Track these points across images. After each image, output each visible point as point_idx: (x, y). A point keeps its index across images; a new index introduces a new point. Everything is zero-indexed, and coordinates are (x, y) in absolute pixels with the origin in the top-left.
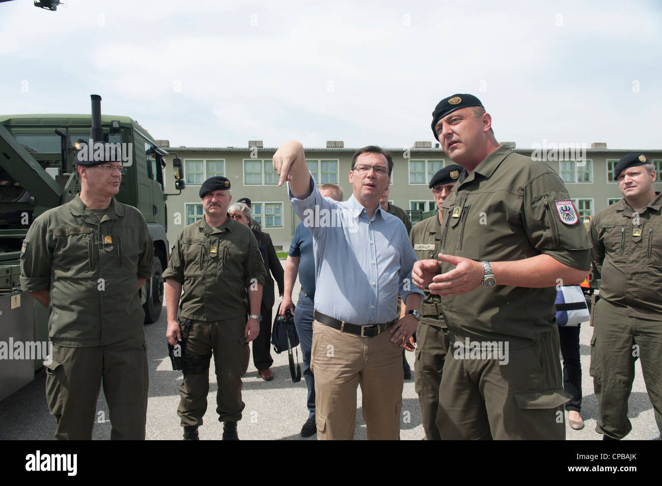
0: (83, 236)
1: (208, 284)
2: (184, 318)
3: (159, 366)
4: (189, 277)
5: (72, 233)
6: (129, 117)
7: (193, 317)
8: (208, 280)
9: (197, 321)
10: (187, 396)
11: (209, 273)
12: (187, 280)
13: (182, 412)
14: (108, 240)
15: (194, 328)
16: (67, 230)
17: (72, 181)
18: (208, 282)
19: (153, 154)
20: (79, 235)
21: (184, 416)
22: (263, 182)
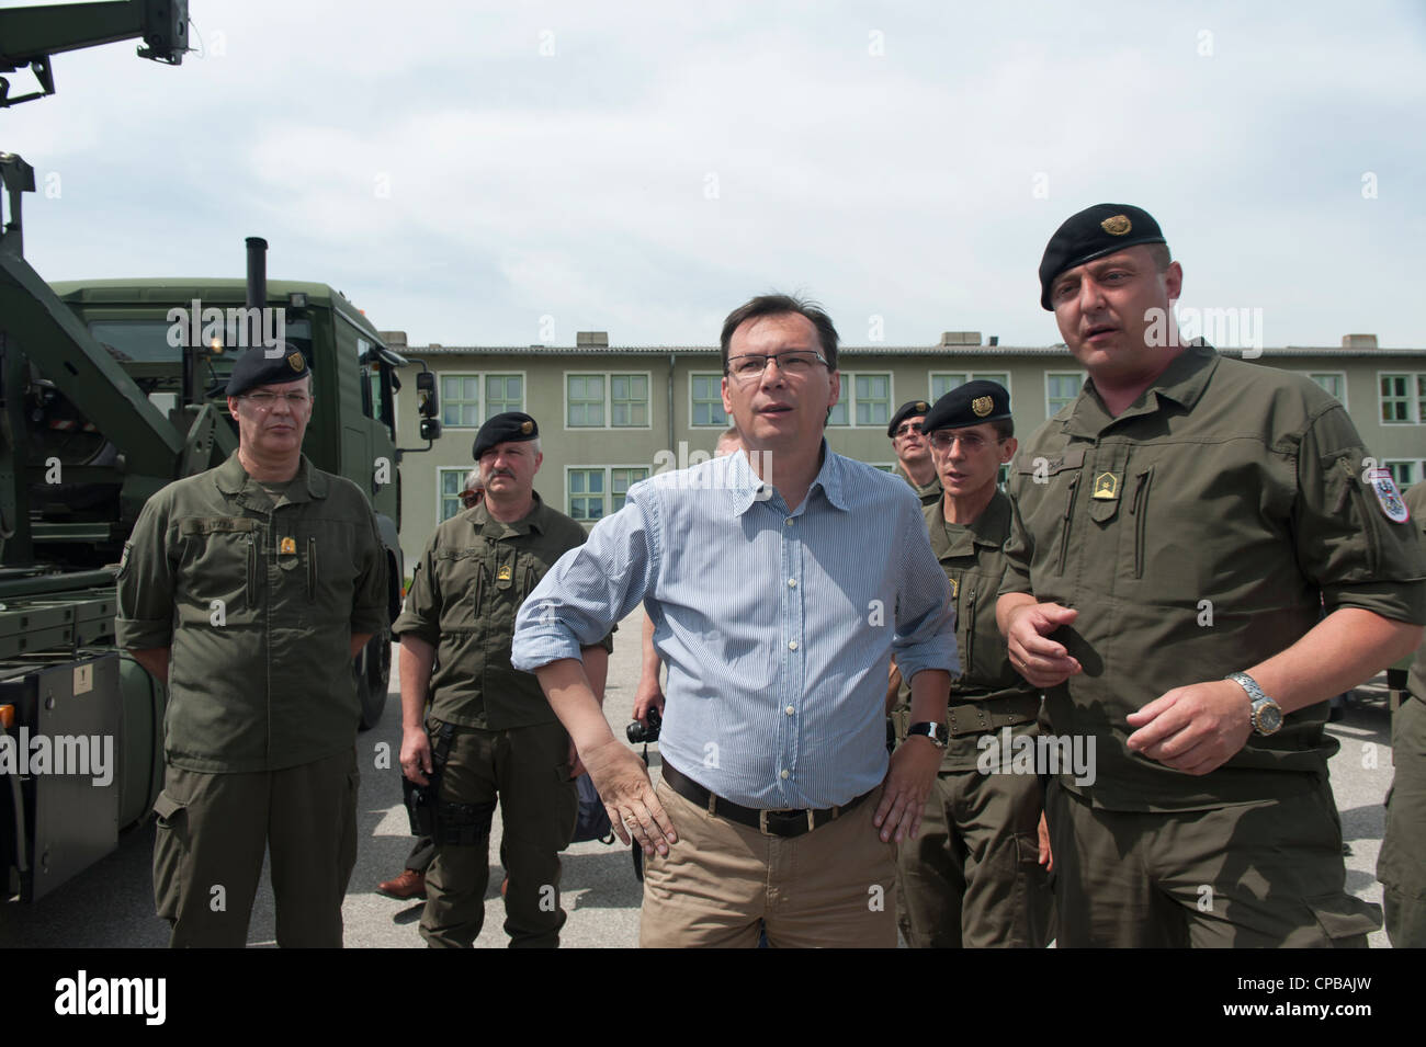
0: (237, 537)
1: (493, 649)
2: (438, 721)
3: (379, 827)
4: (450, 634)
5: (215, 529)
6: (324, 285)
7: (458, 719)
8: (492, 640)
9: (466, 729)
10: (443, 894)
11: (493, 624)
12: (446, 638)
13: (430, 927)
14: (288, 545)
15: (459, 744)
16: (206, 524)
17: (203, 421)
18: (493, 644)
19: (373, 362)
20: (230, 533)
21: (434, 937)
22: (608, 423)
